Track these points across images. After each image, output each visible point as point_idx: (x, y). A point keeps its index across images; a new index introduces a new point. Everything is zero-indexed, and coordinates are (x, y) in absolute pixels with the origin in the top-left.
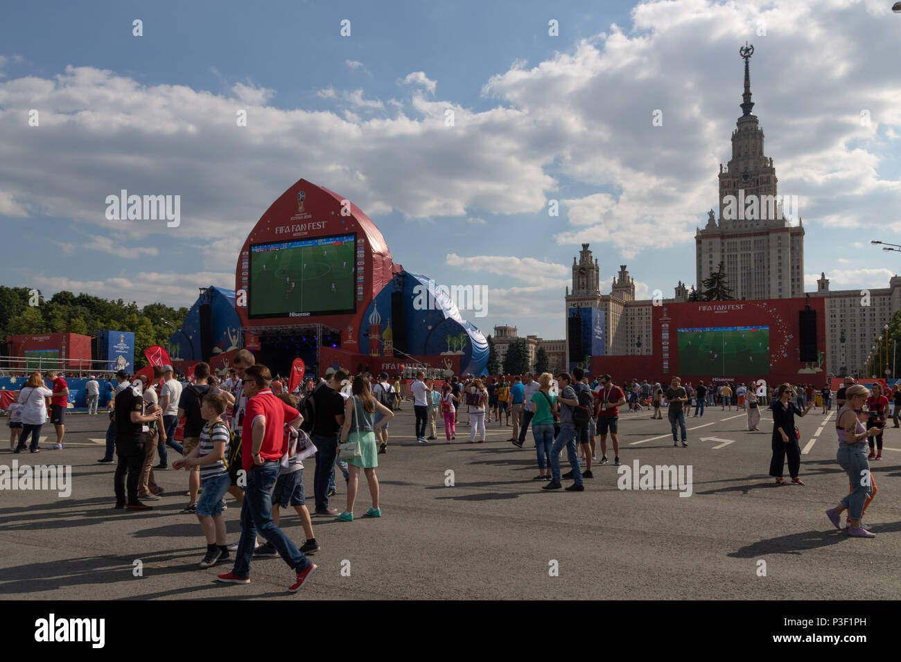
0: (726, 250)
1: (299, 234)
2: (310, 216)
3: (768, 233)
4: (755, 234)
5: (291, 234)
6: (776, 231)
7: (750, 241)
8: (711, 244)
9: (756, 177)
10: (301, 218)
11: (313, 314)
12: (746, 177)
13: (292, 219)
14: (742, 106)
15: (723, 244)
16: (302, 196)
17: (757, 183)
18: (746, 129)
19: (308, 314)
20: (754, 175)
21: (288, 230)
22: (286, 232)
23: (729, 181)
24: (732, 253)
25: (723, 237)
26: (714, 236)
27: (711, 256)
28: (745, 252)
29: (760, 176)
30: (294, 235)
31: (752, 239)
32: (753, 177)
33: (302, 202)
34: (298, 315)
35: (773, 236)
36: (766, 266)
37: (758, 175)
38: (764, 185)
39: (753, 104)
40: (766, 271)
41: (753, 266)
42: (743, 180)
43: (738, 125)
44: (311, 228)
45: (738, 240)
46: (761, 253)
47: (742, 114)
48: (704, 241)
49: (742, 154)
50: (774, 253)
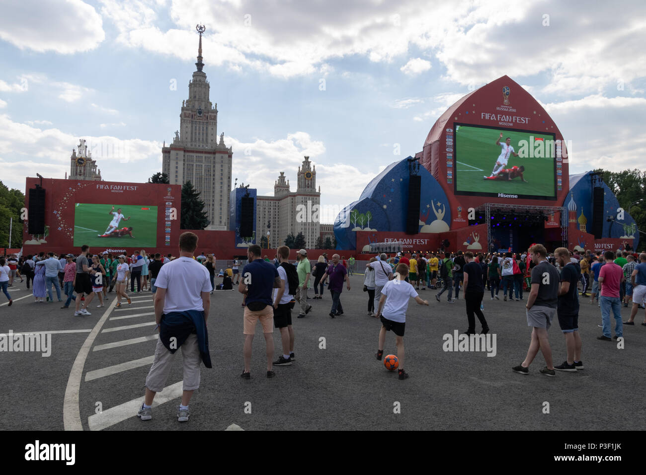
0: (186, 160)
1: (505, 124)
2: (514, 110)
3: (214, 153)
4: (206, 153)
5: (497, 121)
6: (220, 152)
7: (202, 157)
8: (177, 154)
9: (206, 114)
10: (507, 110)
11: (520, 196)
12: (200, 113)
13: (498, 108)
14: (196, 64)
15: (184, 156)
16: (507, 90)
17: (207, 118)
18: (200, 81)
19: (516, 197)
20: (206, 113)
21: (493, 118)
22: (492, 119)
23: (190, 114)
24: (190, 163)
25: (185, 151)
26: (180, 149)
27: (177, 163)
28: (199, 164)
29: (210, 114)
30: (500, 123)
31: (204, 155)
32: (205, 114)
33: (507, 97)
34: (507, 196)
35: (218, 156)
36: (212, 175)
37: (208, 113)
38: (212, 121)
39: (204, 65)
40: (212, 178)
41: (203, 173)
42: (198, 114)
43: (193, 76)
44: (516, 121)
45: (195, 155)
46: (209, 165)
47: (196, 70)
48: (172, 152)
49: (197, 97)
50: (218, 166)
